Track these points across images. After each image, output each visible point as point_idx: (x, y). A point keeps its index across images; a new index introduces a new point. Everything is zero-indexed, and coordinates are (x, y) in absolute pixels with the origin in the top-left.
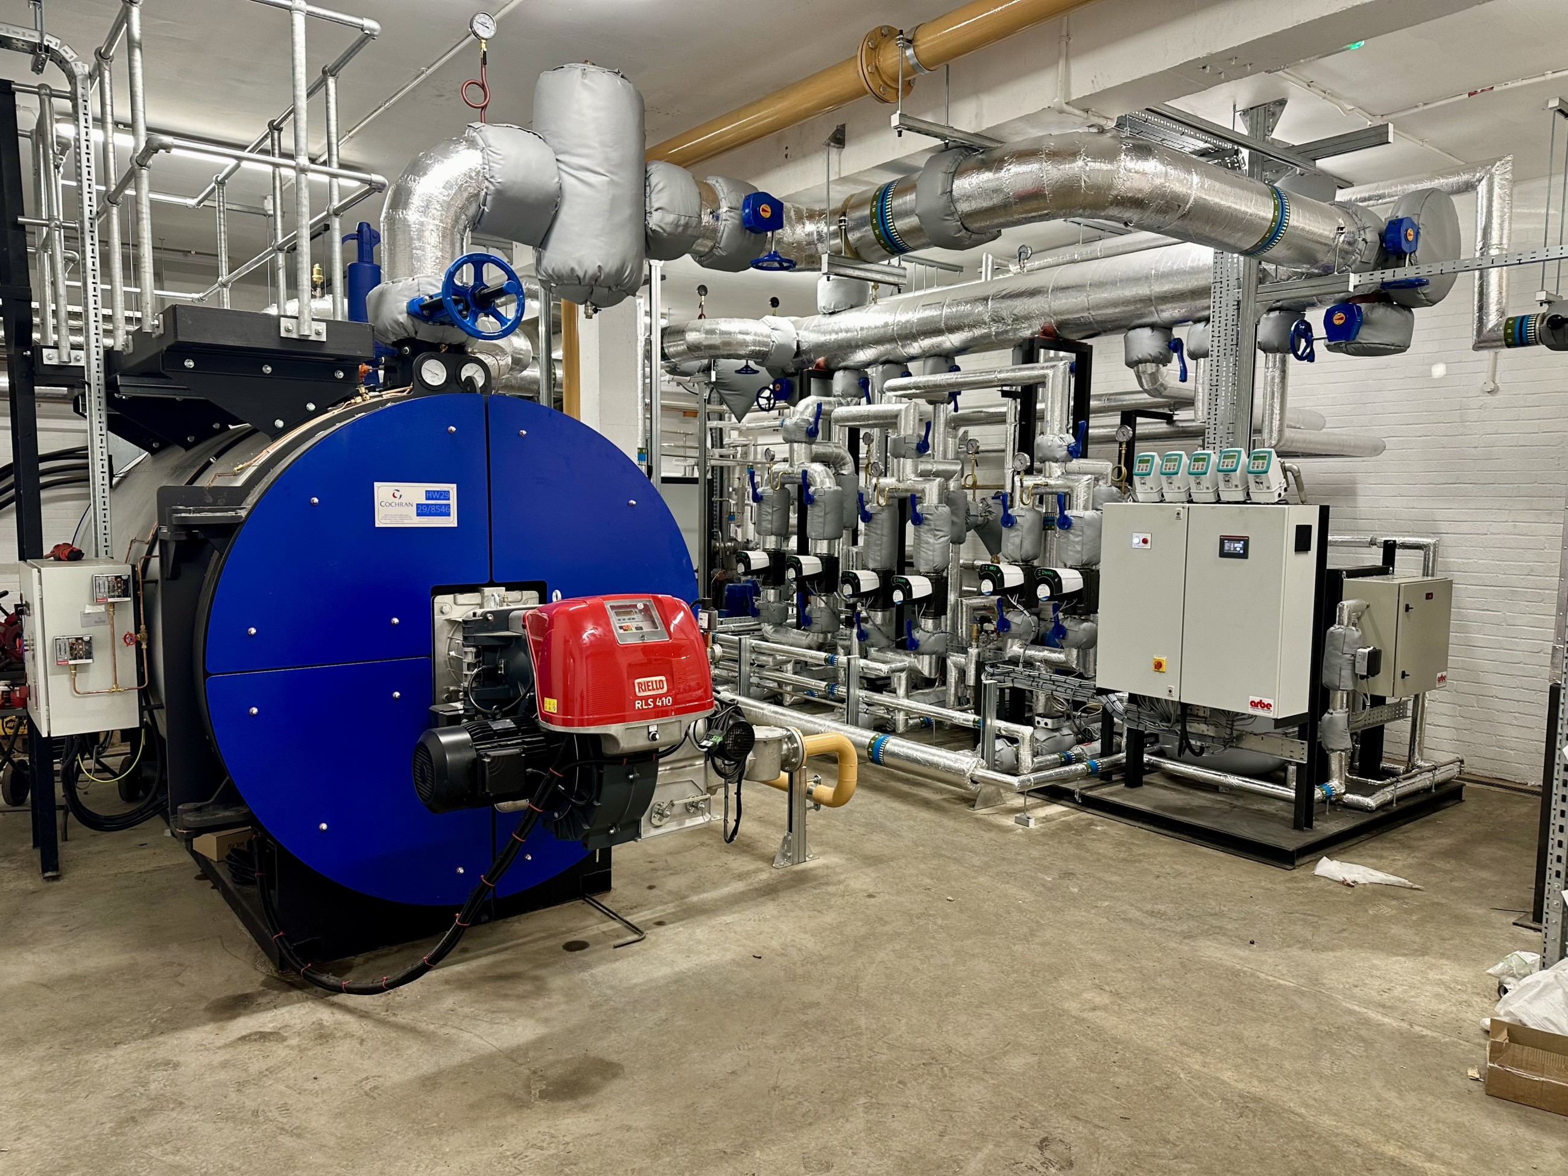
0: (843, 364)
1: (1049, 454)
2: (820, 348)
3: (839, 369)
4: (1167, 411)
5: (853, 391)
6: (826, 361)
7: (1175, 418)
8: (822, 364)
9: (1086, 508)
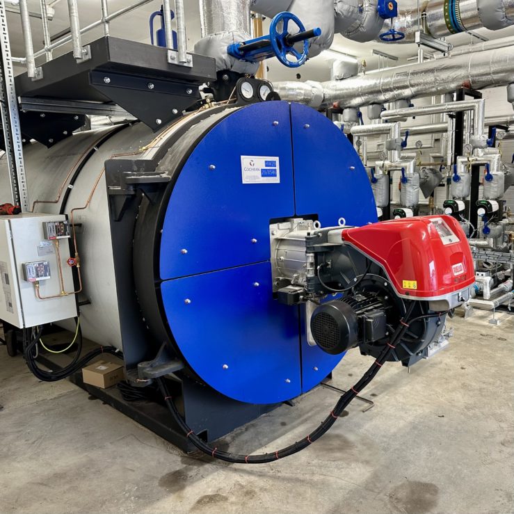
0: (348, 105)
1: (478, 144)
2: (336, 97)
3: (346, 108)
4: (505, 125)
5: (354, 119)
6: (339, 103)
7: (509, 129)
8: (336, 106)
9: (497, 171)
